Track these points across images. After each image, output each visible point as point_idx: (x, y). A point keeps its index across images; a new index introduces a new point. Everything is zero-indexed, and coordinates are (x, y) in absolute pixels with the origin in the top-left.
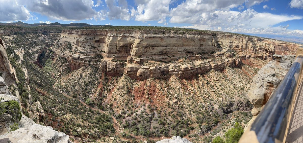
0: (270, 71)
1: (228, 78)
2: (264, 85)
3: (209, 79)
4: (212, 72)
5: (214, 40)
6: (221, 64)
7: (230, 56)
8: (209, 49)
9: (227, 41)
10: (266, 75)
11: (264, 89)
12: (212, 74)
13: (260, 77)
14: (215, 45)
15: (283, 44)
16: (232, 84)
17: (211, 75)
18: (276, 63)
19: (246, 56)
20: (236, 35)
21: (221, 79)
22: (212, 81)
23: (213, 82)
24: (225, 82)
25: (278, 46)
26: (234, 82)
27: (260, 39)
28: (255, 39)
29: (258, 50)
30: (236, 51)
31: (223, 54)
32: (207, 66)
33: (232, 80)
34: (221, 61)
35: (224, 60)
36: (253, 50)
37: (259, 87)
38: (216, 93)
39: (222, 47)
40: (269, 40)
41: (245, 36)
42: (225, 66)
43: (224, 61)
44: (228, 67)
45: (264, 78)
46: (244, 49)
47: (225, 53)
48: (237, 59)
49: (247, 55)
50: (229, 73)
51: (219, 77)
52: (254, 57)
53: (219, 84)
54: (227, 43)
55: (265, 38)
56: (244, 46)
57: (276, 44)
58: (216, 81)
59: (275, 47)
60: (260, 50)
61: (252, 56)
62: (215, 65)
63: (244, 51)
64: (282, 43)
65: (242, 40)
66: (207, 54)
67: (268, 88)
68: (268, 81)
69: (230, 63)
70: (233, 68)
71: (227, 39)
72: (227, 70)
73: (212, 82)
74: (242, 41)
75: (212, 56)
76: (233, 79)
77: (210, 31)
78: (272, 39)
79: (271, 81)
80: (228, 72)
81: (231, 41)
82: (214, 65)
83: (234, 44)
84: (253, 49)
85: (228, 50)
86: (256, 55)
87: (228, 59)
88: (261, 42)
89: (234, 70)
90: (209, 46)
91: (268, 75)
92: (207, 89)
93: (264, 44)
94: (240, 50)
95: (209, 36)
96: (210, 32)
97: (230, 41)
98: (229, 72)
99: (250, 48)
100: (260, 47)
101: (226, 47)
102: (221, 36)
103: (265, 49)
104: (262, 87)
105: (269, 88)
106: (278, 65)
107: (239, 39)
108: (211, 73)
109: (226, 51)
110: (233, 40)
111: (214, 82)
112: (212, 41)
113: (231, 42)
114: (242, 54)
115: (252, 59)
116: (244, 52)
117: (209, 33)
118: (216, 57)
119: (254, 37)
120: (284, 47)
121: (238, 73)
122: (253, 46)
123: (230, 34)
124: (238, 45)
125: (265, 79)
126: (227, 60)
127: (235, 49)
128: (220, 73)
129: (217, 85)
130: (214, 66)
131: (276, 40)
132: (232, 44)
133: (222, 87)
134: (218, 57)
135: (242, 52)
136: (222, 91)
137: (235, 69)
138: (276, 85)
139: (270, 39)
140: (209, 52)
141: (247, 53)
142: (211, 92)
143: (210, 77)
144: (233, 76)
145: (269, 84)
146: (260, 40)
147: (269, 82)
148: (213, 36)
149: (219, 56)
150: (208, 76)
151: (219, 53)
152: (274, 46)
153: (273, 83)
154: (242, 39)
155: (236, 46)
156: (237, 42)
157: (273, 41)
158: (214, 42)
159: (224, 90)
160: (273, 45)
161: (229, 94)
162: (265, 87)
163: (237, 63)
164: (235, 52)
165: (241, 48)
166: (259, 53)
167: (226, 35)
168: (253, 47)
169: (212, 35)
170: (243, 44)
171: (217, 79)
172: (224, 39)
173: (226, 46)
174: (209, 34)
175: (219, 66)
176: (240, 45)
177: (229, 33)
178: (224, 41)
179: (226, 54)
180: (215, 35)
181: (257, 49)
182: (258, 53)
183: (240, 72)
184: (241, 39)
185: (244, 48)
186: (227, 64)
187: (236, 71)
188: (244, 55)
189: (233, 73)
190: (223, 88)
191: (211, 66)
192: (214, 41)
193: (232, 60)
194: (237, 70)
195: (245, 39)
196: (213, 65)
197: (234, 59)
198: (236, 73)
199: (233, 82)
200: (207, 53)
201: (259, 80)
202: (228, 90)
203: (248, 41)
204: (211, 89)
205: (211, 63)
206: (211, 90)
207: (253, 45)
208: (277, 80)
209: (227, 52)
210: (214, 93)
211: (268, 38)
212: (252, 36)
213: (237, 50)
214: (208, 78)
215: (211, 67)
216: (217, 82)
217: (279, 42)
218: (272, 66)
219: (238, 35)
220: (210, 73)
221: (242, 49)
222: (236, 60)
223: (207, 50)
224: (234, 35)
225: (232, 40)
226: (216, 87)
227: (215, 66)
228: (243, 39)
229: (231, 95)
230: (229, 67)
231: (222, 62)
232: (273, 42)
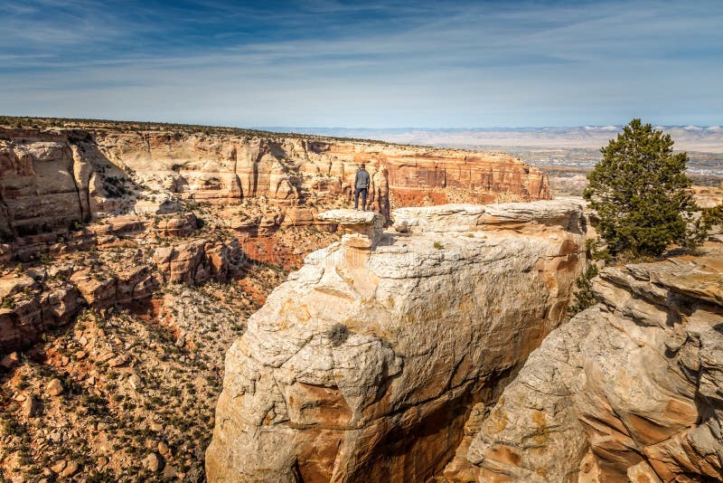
0: (313, 313)
1: (178, 343)
2: (288, 401)
3: (73, 368)
4: (86, 323)
5: (82, 160)
6: (133, 277)
7: (180, 232)
8: (61, 208)
9: (156, 164)
10: (288, 341)
11: (290, 431)
12: (88, 335)
13: (257, 356)
14: (92, 188)
15: (420, 161)
16: (204, 368)
17: (83, 341)
18: (348, 257)
19: (258, 221)
20: (201, 134)
21: (141, 353)
22: (93, 373)
23: (96, 380)
24: (165, 366)
25: (401, 166)
26: (209, 355)
27: (318, 144)
28: (293, 147)
29: (311, 191)
30: (209, 205)
31: (139, 227)
32: (55, 298)
33: (199, 345)
34: (135, 261)
35: (150, 253)
36: (291, 192)
37: (257, 417)
38: (121, 433)
39: (130, 193)
40: (358, 148)
41: (248, 135)
42: (159, 278)
43: (150, 260)
44: (174, 283)
45: (281, 357)
46: (245, 193)
47: (152, 221)
48: (214, 243)
49: (263, 220)
50: (180, 315)
51: (128, 345)
52: (298, 225)
53: (132, 382)
54: (158, 173)
55: (337, 139)
56: (245, 178)
57: (391, 160)
58: (116, 370)
59: (386, 173)
60: (320, 193)
61: (288, 220)
62: (99, 284)
63: (245, 202)
64: (418, 156)
65: (234, 153)
66: (45, 235)
67: (314, 420)
68: (308, 375)
69: (181, 267)
70: (197, 285)
71: (155, 152)
72: (169, 300)
73: (91, 380)
74: (233, 157)
75: (80, 242)
76: (208, 344)
77: (54, 122)
78: (369, 141)
79: (320, 374)
80: (176, 312)
81: (179, 162)
82: (96, 284)
83: (192, 174)
84: (288, 189)
85: (167, 203)
86: (304, 217)
87: (168, 245)
88: (324, 157)
89: (204, 294)
90: (55, 192)
91: (308, 335)
92: (69, 426)
93: (336, 166)
94: (226, 197)
95: (48, 144)
96: (54, 125)
97: (170, 162)
98: (180, 309)
99: (273, 188)
100: (319, 179)
101: (155, 192)
102: (120, 142)
103: (344, 185)
104: (280, 418)
105: (320, 420)
106: (358, 271)
107: (218, 150)
108: (84, 328)
109: (156, 207)
110: (189, 157)
111: (103, 378)
112: (70, 169)
113: (176, 168)
114: (241, 213)
115: (289, 233)
116: (250, 203)
117: (48, 129)
118: (105, 243)
119: (286, 135)
120: (430, 172)
121: (228, 306)
122: (285, 175)
123: (167, 129)
124: (216, 175)
125: (287, 365)
126: (162, 252)
127: (201, 196)
128: (136, 326)
129: (121, 391)
130: (95, 293)
131: (387, 145)
132: (183, 173)
133: (151, 392)
134: (112, 241)
135: (239, 208)
136: (151, 416)
137: (209, 290)
138: (355, 395)
139: (362, 140)
140: (62, 223)
141: (265, 211)
142: (94, 434)
143: (80, 354)
144: (202, 325)
145: (311, 397)
146: (316, 146)
147: (310, 380)
148: (73, 141)
149: (121, 238)
150: (64, 351)
151: (118, 221)
152: (382, 168)
153: (335, 387)
154: (230, 148)
155: (207, 183)
156: (208, 163)
157: (378, 148)
158: (82, 174)
159: (163, 409)
160: (377, 166)
161: (192, 425)
162: (295, 417)
163: (218, 260)
164: (205, 209)
165: (230, 187)
166: (317, 203)
167: (148, 137)
168: (285, 179)
169: (70, 139)
170: (240, 172)
171: (123, 357)
172: (139, 156)
173: (155, 186)
174: (49, 136)
175: (125, 288)
176: (227, 178)
177: (162, 125)
178: (143, 161)
179: (157, 222)
180: (89, 138)
181: (307, 190)
182: (312, 205)
183: (239, 304)
184: (228, 148)
185: (245, 186)
186: (169, 268)
187: (219, 299)
188: (249, 221)
189: (200, 311)
190: (158, 400)
191: (76, 293)
192: (83, 168)
193: (192, 250)
194: (219, 294)
195: (245, 149)
196: (88, 286)
197: (200, 242)
198: (217, 311)
199: (207, 358)
200: (45, 229)
201: (252, 375)
202: (185, 404)
203: (260, 156)
204: (90, 418)
205: (79, 278)
206: (91, 423)
207: (286, 170)
208: (362, 366)
209: (158, 212)
210: (109, 438)
211: (352, 140)
212: (279, 135)
213: (212, 201)
214: (65, 360)
215: (80, 300)
216: (123, 371)
217: (404, 153)
218: (324, 280)
219: (209, 131)
220: (77, 333)
221: (238, 194)
222: (212, 247)
223: (48, 214)
224: (190, 133)
225: (185, 158)
226: (120, 399)
227: (104, 288)
228: (238, 147)
229: (203, 429)
230: (180, 282)
231: (140, 264)
232: (377, 153)
